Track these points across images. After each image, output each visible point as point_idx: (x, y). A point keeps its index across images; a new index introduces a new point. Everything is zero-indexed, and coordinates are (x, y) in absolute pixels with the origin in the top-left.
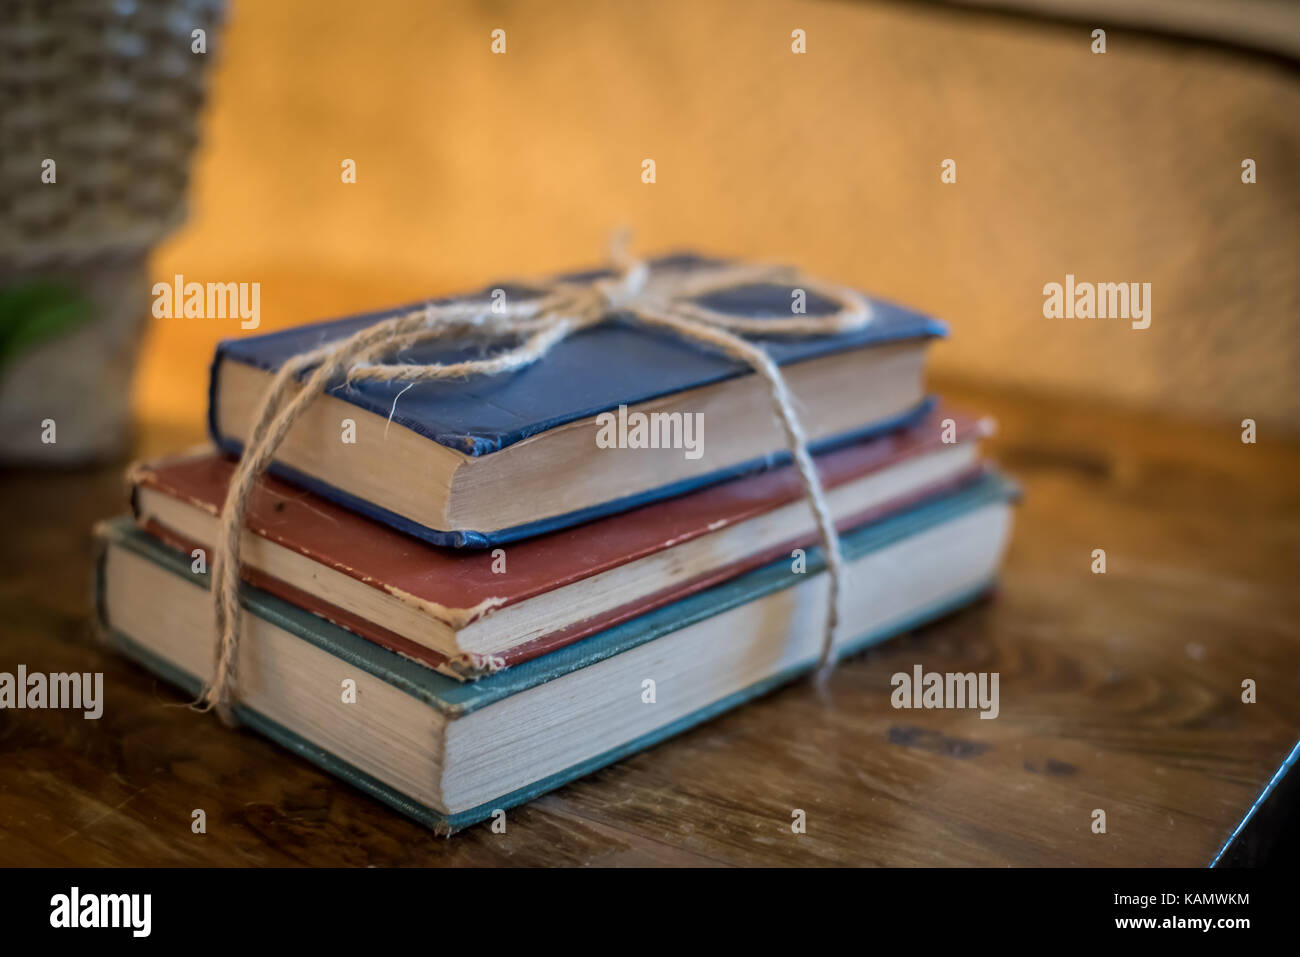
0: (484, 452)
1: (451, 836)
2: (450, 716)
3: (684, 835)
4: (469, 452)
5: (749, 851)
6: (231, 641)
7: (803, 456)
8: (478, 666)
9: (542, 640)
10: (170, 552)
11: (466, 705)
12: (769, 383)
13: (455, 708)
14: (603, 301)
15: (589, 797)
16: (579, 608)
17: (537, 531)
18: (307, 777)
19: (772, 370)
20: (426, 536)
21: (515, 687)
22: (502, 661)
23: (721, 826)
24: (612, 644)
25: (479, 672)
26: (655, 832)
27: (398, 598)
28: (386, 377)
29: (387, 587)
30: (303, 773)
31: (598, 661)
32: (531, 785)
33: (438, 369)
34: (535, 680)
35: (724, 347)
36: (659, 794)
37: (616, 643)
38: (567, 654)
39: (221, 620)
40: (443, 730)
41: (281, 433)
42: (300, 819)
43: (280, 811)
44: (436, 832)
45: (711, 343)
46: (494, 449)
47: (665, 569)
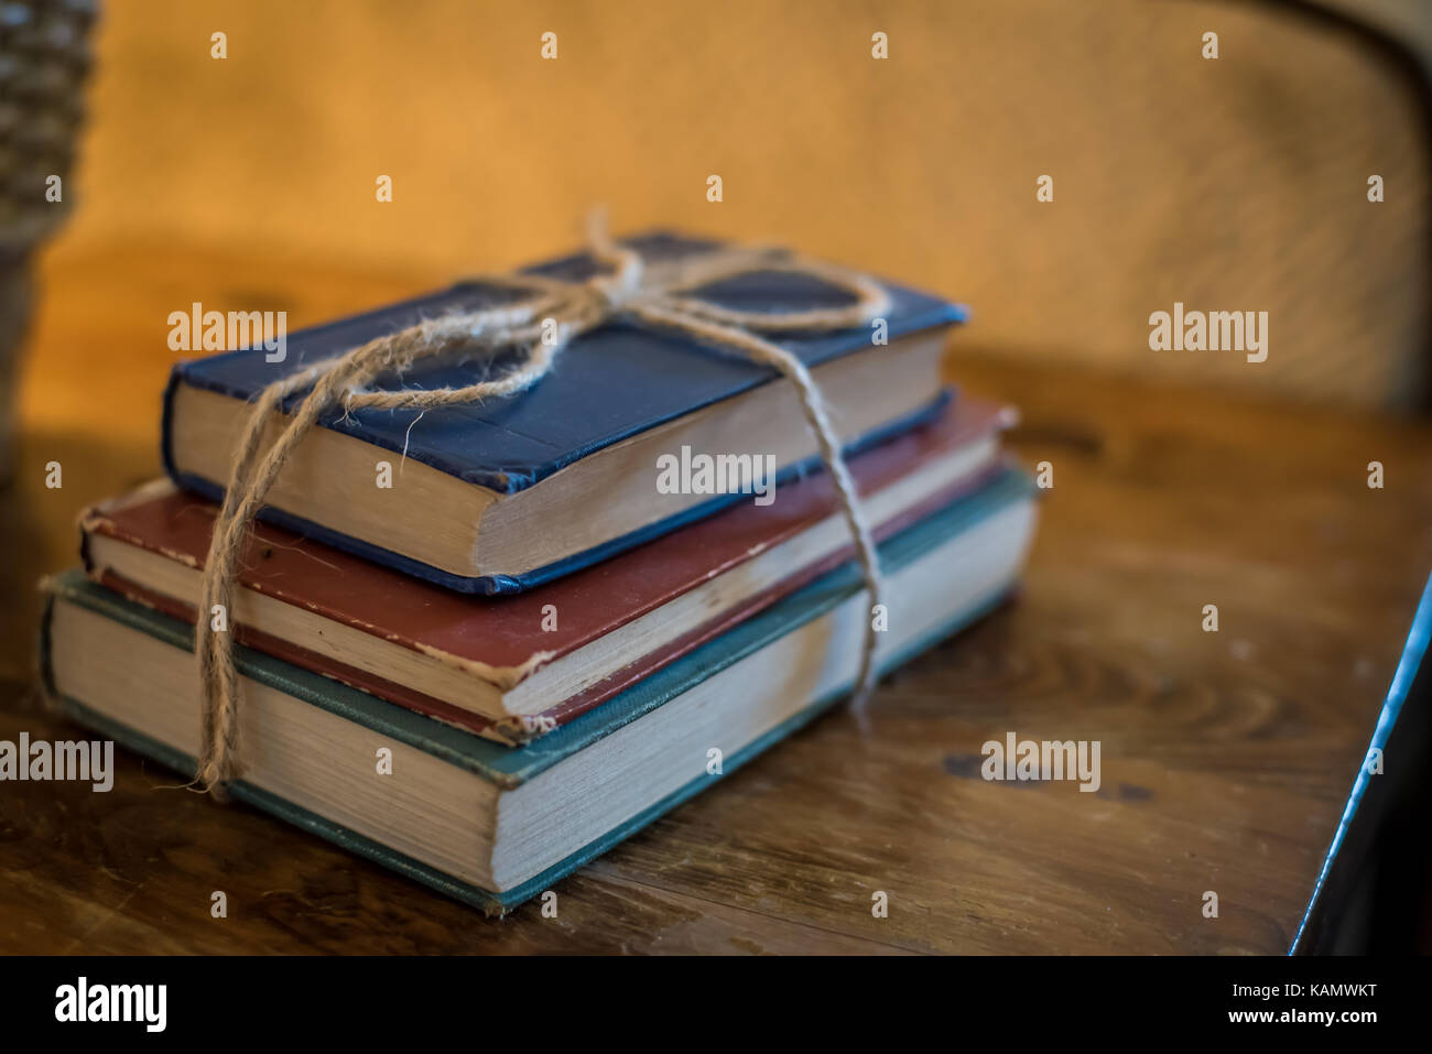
0: (519, 488)
1: (505, 916)
2: (504, 787)
3: (757, 896)
4: (503, 490)
5: (831, 910)
6: (228, 711)
7: (838, 466)
8: (530, 729)
9: (589, 693)
10: (136, 608)
11: (522, 774)
12: (800, 388)
13: (510, 779)
14: (602, 300)
15: (640, 860)
16: (622, 653)
17: (570, 569)
18: (325, 858)
19: (802, 374)
20: (448, 583)
21: (569, 749)
22: (552, 720)
23: (792, 883)
24: (661, 692)
25: (532, 735)
26: (723, 895)
27: (433, 657)
28: (388, 405)
29: (418, 645)
30: (319, 853)
31: (650, 710)
32: (580, 851)
33: (447, 393)
34: (589, 738)
35: (749, 350)
36: (715, 850)
37: (666, 690)
38: (616, 706)
39: (212, 689)
40: (495, 801)
41: (273, 473)
42: (328, 907)
43: (303, 900)
44: (488, 914)
45: (731, 345)
46: (528, 484)
47: (703, 601)
